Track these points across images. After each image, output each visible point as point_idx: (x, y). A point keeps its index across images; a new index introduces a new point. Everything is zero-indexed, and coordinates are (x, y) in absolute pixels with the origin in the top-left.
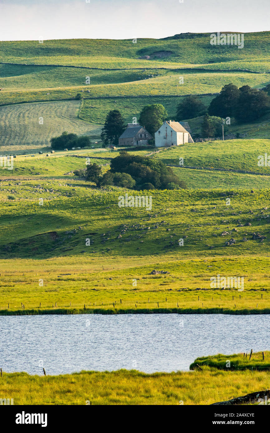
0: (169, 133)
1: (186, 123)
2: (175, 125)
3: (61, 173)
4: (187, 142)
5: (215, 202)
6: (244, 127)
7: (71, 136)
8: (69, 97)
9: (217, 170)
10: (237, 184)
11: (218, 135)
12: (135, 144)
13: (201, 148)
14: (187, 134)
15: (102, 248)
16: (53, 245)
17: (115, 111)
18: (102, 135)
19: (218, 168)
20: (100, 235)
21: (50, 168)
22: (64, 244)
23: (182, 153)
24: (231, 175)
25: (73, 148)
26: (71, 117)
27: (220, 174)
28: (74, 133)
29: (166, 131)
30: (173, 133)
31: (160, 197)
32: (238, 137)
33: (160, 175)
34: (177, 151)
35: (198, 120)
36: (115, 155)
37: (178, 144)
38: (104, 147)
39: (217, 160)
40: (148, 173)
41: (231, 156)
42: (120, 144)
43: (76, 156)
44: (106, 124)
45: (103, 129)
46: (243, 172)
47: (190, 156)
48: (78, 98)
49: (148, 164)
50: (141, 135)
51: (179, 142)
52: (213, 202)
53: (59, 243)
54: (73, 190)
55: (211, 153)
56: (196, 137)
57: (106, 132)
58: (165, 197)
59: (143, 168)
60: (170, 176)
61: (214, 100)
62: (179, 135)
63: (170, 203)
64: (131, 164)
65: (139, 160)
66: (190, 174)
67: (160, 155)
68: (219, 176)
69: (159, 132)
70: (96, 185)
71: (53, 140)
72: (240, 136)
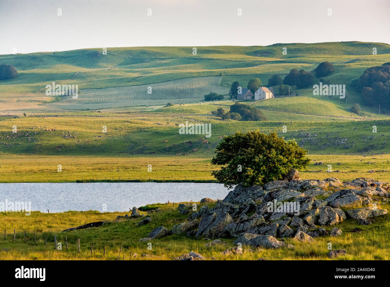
0: (262, 93)
1: (271, 88)
2: (265, 89)
3: (206, 112)
4: (271, 97)
5: (272, 128)
6: (300, 90)
7: (214, 94)
8: (216, 75)
9: (285, 112)
10: (295, 119)
11: (287, 94)
12: (245, 98)
13: (277, 101)
14: (271, 94)
15: (212, 150)
16: (189, 149)
17: (236, 82)
18: (230, 94)
19: (285, 110)
20: (212, 143)
21: (201, 110)
22: (194, 148)
23: (268, 103)
24: (292, 114)
25: (214, 100)
26: (217, 85)
27: (286, 114)
28: (216, 92)
29: (260, 92)
30: (264, 93)
31: (245, 125)
32: (297, 95)
33: (254, 114)
34: (265, 102)
35: (278, 87)
36: (233, 103)
37: (267, 98)
38: (230, 99)
39: (285, 107)
40: (248, 113)
41: (292, 105)
42: (238, 98)
43: (215, 104)
44: (231, 88)
45: (230, 91)
46: (298, 113)
47: (272, 105)
48: (220, 75)
49: (248, 108)
50: (248, 94)
51: (267, 97)
52: (271, 128)
53: (192, 147)
54: (210, 121)
55: (282, 103)
56: (276, 95)
57: (231, 92)
58: (248, 124)
59: (246, 110)
60: (259, 115)
61: (286, 77)
62: (267, 94)
63: (250, 128)
64: (240, 108)
65: (244, 106)
66: (271, 114)
67: (256, 104)
68: (286, 115)
69: (257, 92)
70: (221, 119)
71: (205, 96)
72: (298, 95)
